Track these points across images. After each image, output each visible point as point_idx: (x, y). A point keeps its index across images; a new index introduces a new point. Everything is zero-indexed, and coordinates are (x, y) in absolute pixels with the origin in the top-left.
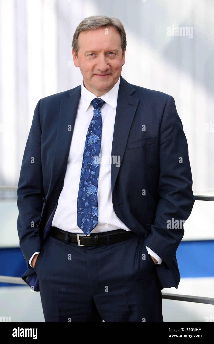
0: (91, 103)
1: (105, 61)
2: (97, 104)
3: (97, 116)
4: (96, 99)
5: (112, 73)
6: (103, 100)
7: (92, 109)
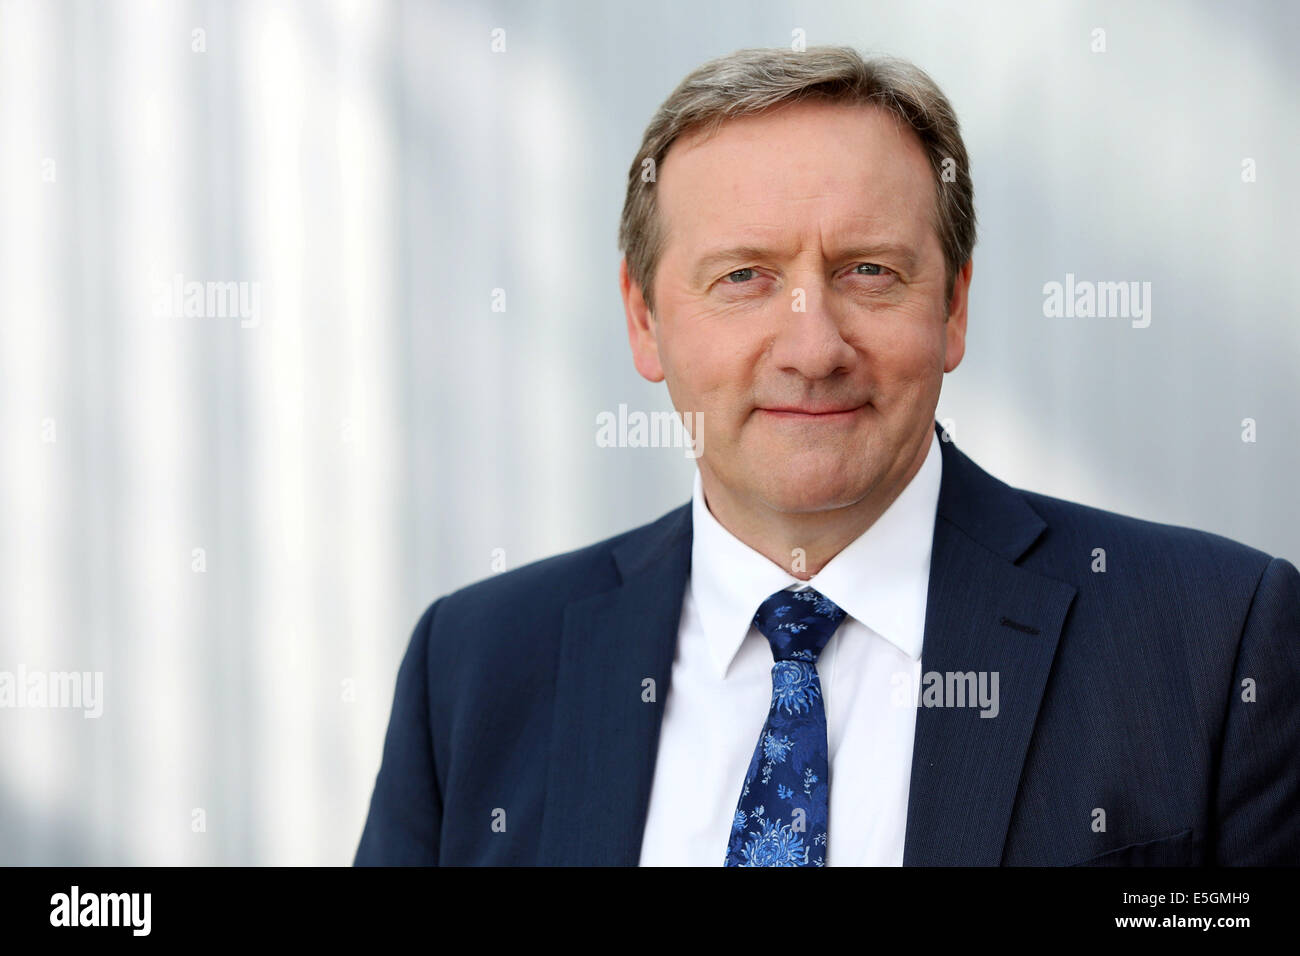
0: (755, 619)
1: (833, 315)
2: (794, 629)
3: (797, 707)
4: (784, 596)
5: (881, 400)
6: (830, 603)
7: (763, 658)
